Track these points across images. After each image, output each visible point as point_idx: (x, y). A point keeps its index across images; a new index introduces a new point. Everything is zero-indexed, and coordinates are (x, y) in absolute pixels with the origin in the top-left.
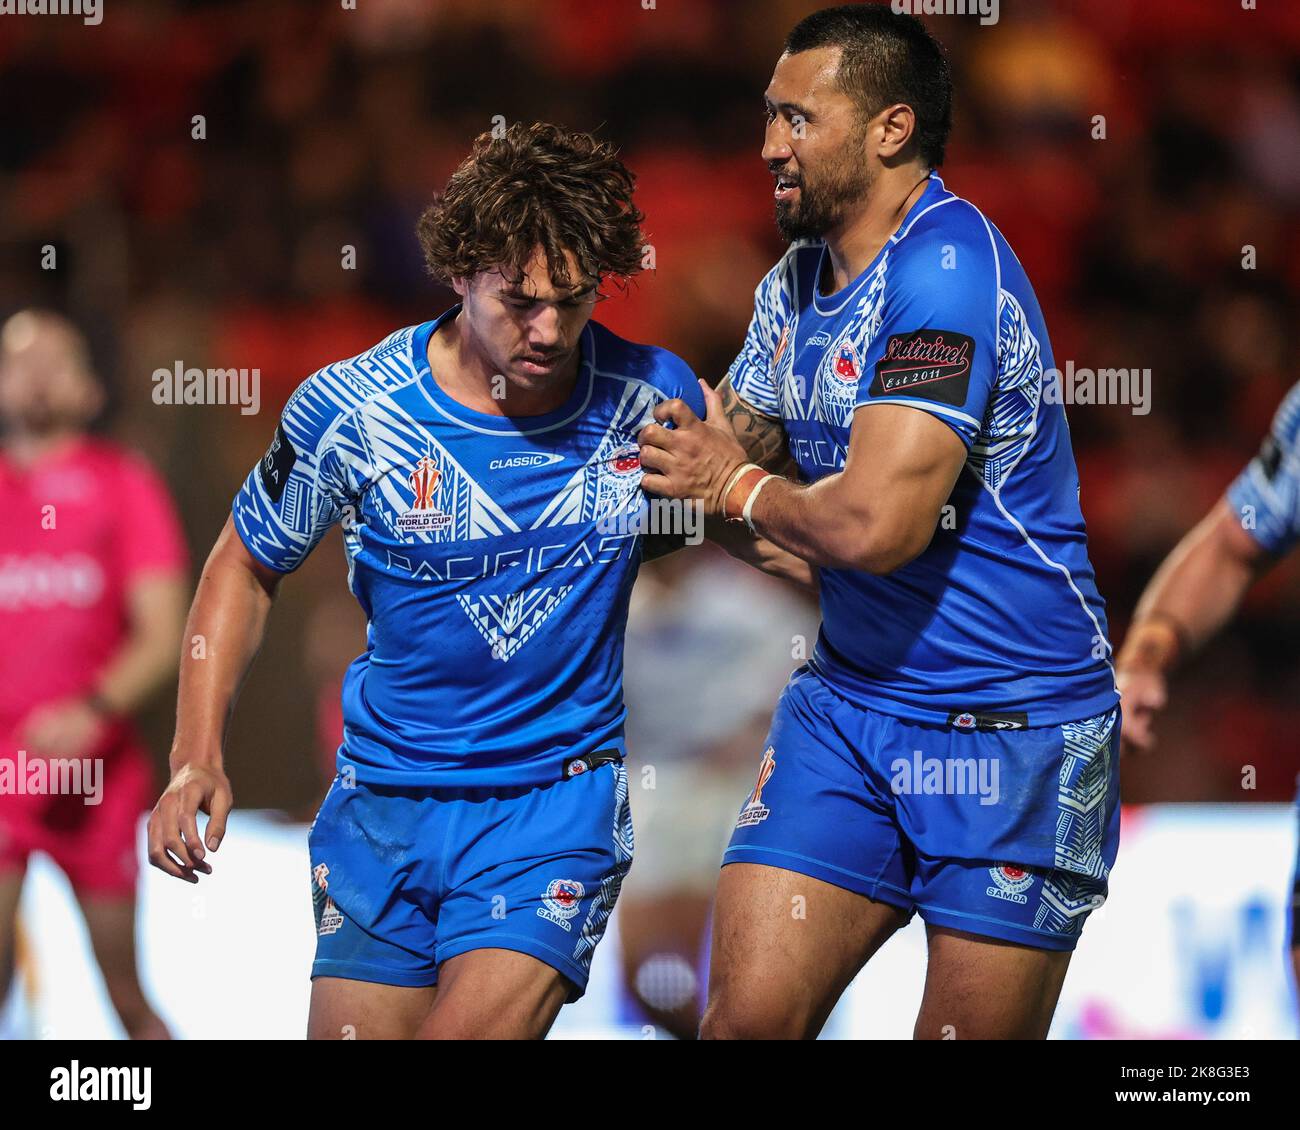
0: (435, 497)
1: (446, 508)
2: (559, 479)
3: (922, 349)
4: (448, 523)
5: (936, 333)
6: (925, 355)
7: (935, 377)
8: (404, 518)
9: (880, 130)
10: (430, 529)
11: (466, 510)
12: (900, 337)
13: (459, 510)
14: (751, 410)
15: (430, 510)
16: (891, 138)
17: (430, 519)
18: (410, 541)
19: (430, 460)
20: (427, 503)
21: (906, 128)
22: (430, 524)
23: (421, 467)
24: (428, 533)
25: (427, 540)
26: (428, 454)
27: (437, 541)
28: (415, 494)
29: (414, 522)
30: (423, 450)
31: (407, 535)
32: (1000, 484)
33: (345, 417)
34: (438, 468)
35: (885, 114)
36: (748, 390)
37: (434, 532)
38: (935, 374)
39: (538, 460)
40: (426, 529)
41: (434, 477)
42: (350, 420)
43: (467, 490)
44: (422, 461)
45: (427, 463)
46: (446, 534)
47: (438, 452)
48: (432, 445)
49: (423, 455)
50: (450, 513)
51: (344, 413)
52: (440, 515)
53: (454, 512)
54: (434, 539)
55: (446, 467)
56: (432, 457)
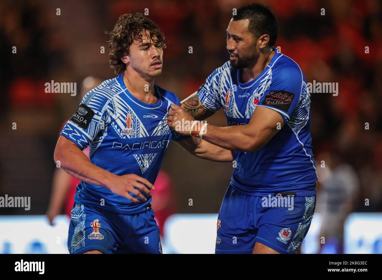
0: (131, 125)
1: (134, 128)
2: (157, 123)
3: (280, 95)
4: (135, 133)
5: (285, 92)
6: (281, 97)
7: (282, 103)
8: (124, 131)
9: (260, 41)
10: (130, 134)
11: (139, 129)
12: (275, 91)
13: (137, 129)
14: (205, 108)
15: (130, 129)
16: (263, 43)
17: (130, 131)
18: (125, 138)
19: (130, 114)
20: (130, 126)
21: (267, 41)
22: (130, 133)
23: (128, 116)
24: (130, 135)
25: (129, 138)
26: (130, 112)
27: (132, 138)
28: (127, 124)
29: (126, 132)
30: (128, 111)
31: (124, 136)
32: (298, 132)
33: (110, 101)
34: (132, 117)
35: (261, 37)
36: (205, 103)
37: (131, 135)
38: (282, 102)
39: (153, 117)
40: (129, 134)
41: (131, 119)
42: (111, 101)
43: (139, 123)
44: (128, 114)
45: (129, 115)
46: (134, 136)
47: (132, 112)
48: (130, 110)
49: (128, 113)
50: (135, 130)
51: (109, 100)
52: (133, 130)
53: (136, 129)
54: (131, 137)
55: (134, 117)
56: (131, 113)
